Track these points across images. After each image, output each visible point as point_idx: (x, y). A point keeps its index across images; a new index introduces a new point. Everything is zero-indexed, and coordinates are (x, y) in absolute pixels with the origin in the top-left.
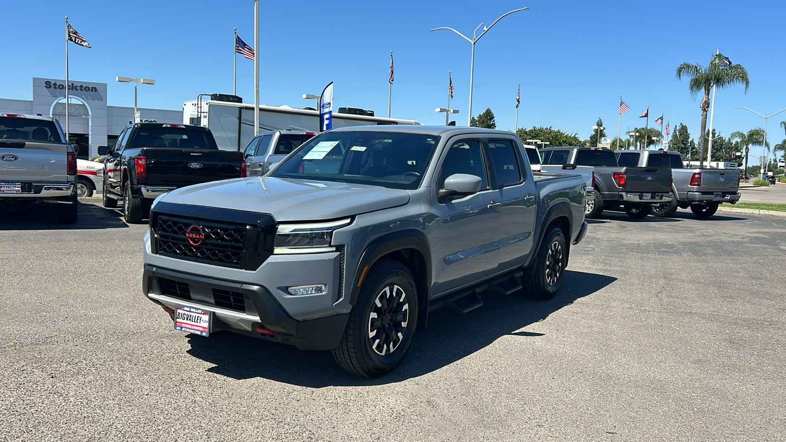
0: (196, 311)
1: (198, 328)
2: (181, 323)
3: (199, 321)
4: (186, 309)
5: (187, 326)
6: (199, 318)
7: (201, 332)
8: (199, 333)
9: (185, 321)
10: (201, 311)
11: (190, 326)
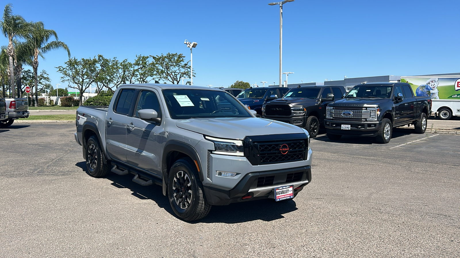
0: (286, 188)
1: (288, 196)
2: (279, 197)
3: (287, 192)
4: (280, 188)
5: (282, 197)
6: (287, 191)
7: (290, 197)
8: (289, 197)
9: (281, 195)
10: (288, 187)
11: (283, 196)
